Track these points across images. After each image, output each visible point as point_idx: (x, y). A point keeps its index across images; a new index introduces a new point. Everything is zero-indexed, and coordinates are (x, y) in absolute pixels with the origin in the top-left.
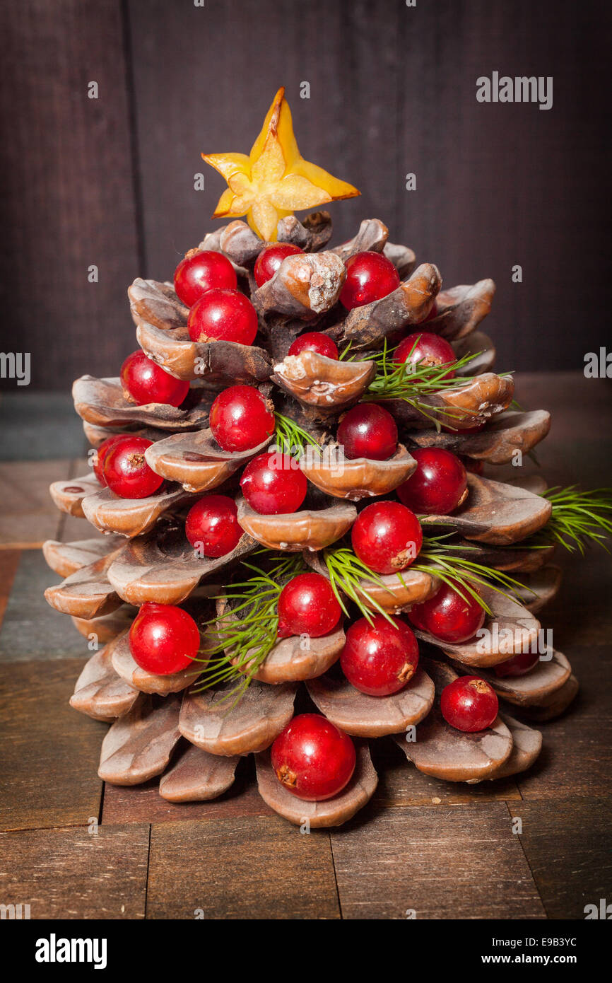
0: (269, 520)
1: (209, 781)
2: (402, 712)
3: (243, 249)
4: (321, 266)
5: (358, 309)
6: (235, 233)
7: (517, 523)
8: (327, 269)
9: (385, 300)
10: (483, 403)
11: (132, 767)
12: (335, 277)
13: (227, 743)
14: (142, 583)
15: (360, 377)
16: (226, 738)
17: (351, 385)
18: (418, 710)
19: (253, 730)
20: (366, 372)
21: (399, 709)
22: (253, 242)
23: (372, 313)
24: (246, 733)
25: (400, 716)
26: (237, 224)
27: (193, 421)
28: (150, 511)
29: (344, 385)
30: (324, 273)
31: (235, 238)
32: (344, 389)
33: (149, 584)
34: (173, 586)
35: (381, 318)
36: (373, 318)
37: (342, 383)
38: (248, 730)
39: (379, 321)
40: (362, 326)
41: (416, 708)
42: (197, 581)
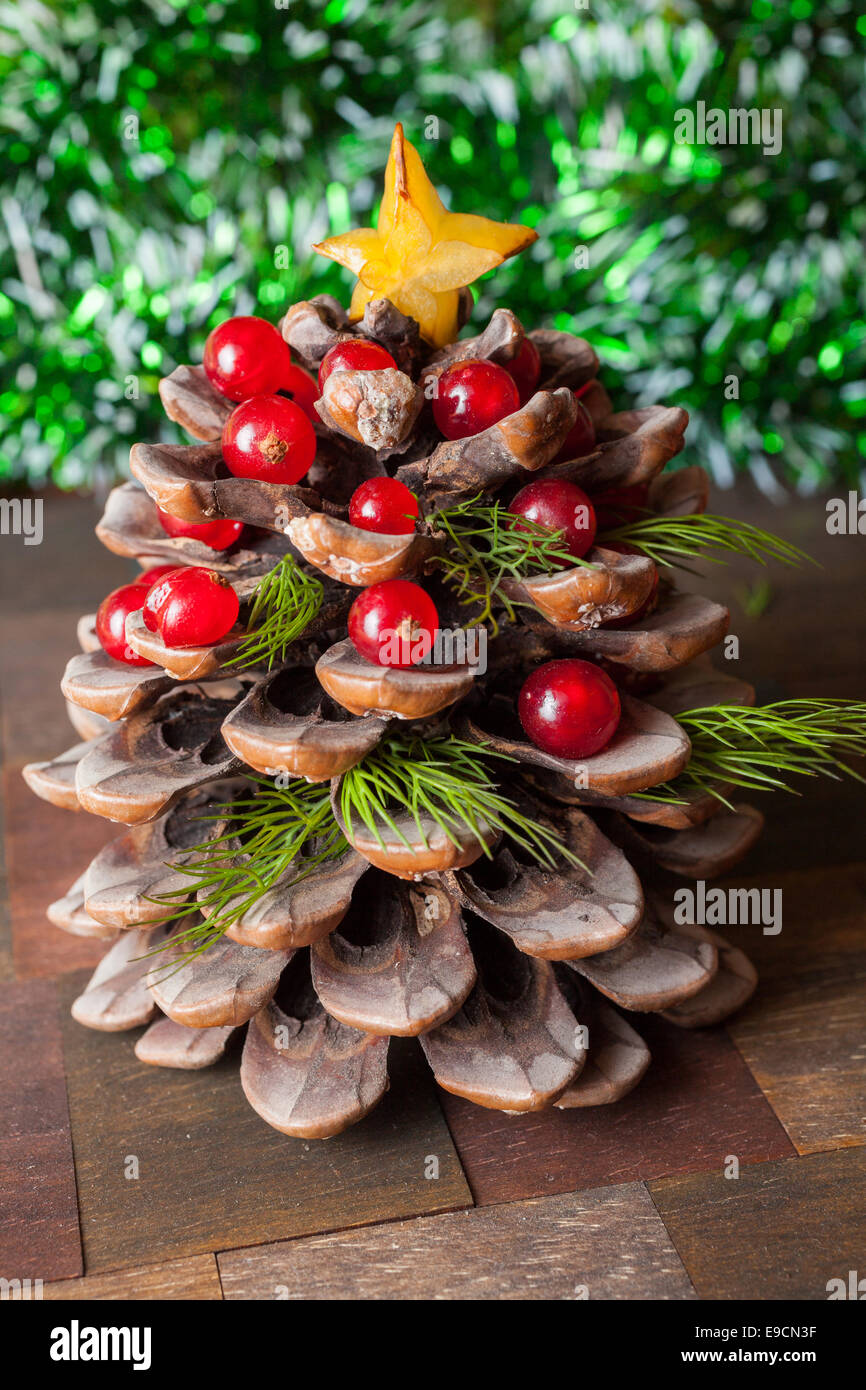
0: (251, 736)
1: (191, 1048)
2: (408, 1012)
3: (309, 342)
4: (375, 391)
5: (446, 445)
6: (298, 320)
7: (624, 772)
8: (383, 395)
9: (478, 438)
10: (585, 604)
11: (107, 1011)
12: (397, 406)
13: (180, 1014)
14: (96, 791)
15: (392, 557)
16: (180, 1007)
17: (379, 567)
18: (432, 1012)
19: (213, 1004)
20: (401, 551)
21: (407, 1006)
22: (321, 334)
23: (463, 453)
24: (204, 1006)
25: (404, 1018)
26: (302, 308)
27: (239, 564)
28: (127, 694)
29: (369, 565)
30: (378, 401)
31: (298, 326)
32: (369, 570)
33: (104, 794)
34: (133, 802)
35: (477, 460)
36: (464, 460)
37: (365, 562)
38: (208, 1002)
39: (474, 464)
40: (450, 468)
41: (428, 1009)
42: (167, 798)
